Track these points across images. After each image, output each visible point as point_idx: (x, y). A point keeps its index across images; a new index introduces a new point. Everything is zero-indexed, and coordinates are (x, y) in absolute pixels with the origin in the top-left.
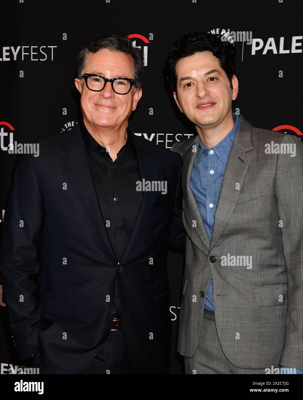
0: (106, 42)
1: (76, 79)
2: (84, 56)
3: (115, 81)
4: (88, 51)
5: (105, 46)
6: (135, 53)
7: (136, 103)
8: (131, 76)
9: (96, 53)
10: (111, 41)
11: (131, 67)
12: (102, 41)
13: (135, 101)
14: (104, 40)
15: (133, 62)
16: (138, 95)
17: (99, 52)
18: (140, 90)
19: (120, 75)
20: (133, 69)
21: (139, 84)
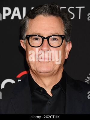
0: (40, 10)
1: (21, 40)
2: (26, 22)
3: (50, 38)
4: (28, 18)
5: (41, 13)
6: (64, 16)
7: (68, 53)
8: (62, 33)
9: (34, 19)
10: (45, 9)
11: (61, 26)
12: (38, 10)
13: (67, 52)
14: (39, 9)
15: (63, 22)
16: (69, 47)
17: (36, 18)
18: (70, 43)
19: (54, 33)
20: (63, 28)
21: (69, 39)
